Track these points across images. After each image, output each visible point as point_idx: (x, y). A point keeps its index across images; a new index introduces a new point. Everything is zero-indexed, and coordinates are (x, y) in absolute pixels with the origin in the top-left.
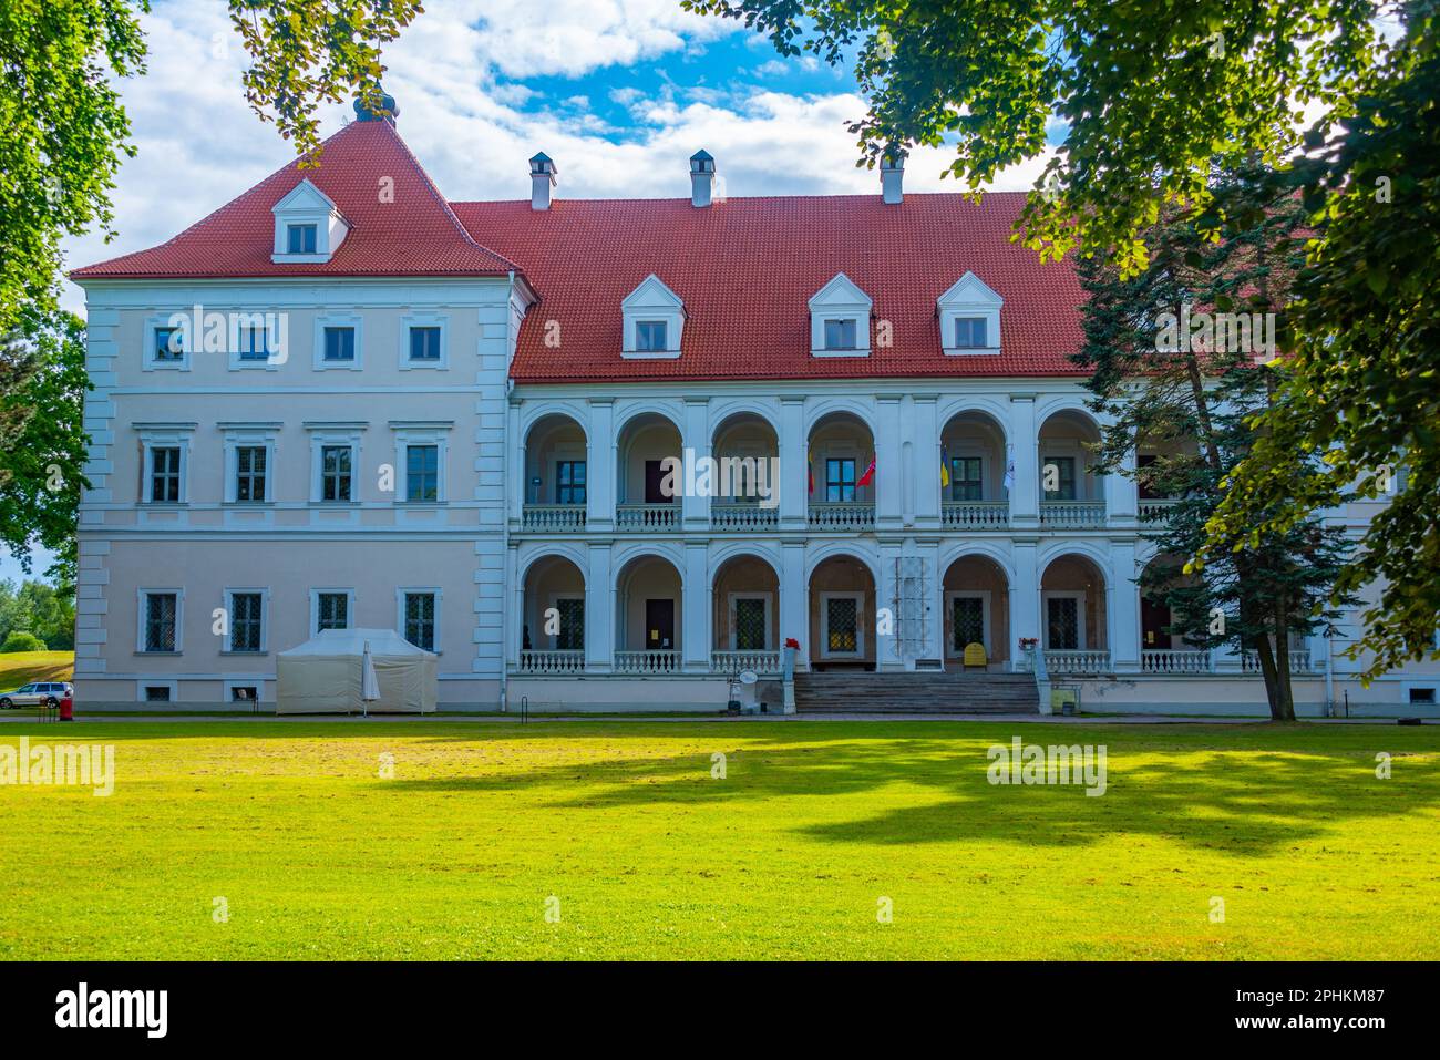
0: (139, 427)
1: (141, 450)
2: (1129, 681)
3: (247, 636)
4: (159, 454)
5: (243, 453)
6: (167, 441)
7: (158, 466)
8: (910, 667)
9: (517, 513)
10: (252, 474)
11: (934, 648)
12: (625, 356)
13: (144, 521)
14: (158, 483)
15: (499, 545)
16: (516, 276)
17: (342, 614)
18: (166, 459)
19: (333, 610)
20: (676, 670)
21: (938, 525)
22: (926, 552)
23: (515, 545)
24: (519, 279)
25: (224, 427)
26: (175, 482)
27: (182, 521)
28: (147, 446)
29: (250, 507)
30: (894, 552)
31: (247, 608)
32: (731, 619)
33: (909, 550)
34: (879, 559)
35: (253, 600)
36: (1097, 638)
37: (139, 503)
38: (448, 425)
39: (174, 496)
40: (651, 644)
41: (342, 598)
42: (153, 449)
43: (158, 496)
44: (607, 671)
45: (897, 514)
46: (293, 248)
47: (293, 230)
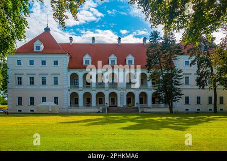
0: (15, 74)
1: (16, 78)
2: (150, 108)
3: (32, 103)
4: (18, 78)
5: (30, 78)
6: (20, 76)
7: (18, 80)
8: (122, 106)
9: (69, 86)
10: (32, 81)
11: (125, 104)
12: (84, 65)
13: (17, 87)
14: (19, 82)
15: (67, 91)
17: (45, 100)
18: (20, 79)
19: (44, 99)
20: (91, 107)
21: (126, 88)
22: (124, 91)
23: (69, 90)
24: (69, 54)
25: (28, 74)
26: (21, 82)
27: (22, 87)
29: (32, 85)
30: (120, 91)
31: (32, 99)
32: (98, 100)
33: (122, 91)
34: (118, 92)
36: (146, 102)
37: (16, 85)
38: (59, 74)
39: (21, 84)
40: (87, 104)
41: (45, 98)
43: (19, 84)
44: (82, 107)
45: (120, 86)
46: (37, 50)
47: (37, 47)
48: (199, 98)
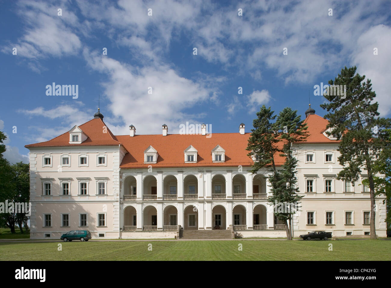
0: (42, 179)
1: (42, 184)
4: (47, 185)
5: (64, 185)
6: (47, 182)
7: (47, 188)
8: (206, 229)
9: (122, 197)
12: (145, 163)
13: (43, 199)
14: (47, 191)
15: (118, 204)
16: (120, 145)
17: (86, 218)
19: (84, 218)
20: (156, 230)
21: (211, 199)
23: (121, 204)
24: (121, 146)
25: (60, 179)
26: (50, 191)
27: (51, 199)
28: (43, 183)
29: (66, 196)
30: (202, 204)
31: (66, 217)
32: (169, 219)
33: (206, 204)
35: (67, 216)
36: (244, 222)
37: (42, 195)
38: (107, 179)
39: (49, 194)
41: (85, 215)
42: (45, 184)
43: (47, 194)
44: (141, 230)
45: (203, 196)
46: (73, 141)
47: (74, 136)
48: (329, 214)
